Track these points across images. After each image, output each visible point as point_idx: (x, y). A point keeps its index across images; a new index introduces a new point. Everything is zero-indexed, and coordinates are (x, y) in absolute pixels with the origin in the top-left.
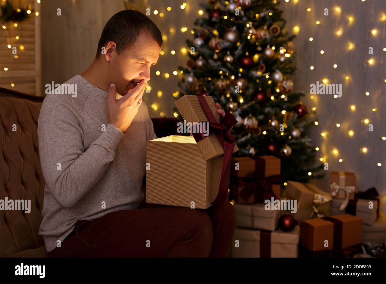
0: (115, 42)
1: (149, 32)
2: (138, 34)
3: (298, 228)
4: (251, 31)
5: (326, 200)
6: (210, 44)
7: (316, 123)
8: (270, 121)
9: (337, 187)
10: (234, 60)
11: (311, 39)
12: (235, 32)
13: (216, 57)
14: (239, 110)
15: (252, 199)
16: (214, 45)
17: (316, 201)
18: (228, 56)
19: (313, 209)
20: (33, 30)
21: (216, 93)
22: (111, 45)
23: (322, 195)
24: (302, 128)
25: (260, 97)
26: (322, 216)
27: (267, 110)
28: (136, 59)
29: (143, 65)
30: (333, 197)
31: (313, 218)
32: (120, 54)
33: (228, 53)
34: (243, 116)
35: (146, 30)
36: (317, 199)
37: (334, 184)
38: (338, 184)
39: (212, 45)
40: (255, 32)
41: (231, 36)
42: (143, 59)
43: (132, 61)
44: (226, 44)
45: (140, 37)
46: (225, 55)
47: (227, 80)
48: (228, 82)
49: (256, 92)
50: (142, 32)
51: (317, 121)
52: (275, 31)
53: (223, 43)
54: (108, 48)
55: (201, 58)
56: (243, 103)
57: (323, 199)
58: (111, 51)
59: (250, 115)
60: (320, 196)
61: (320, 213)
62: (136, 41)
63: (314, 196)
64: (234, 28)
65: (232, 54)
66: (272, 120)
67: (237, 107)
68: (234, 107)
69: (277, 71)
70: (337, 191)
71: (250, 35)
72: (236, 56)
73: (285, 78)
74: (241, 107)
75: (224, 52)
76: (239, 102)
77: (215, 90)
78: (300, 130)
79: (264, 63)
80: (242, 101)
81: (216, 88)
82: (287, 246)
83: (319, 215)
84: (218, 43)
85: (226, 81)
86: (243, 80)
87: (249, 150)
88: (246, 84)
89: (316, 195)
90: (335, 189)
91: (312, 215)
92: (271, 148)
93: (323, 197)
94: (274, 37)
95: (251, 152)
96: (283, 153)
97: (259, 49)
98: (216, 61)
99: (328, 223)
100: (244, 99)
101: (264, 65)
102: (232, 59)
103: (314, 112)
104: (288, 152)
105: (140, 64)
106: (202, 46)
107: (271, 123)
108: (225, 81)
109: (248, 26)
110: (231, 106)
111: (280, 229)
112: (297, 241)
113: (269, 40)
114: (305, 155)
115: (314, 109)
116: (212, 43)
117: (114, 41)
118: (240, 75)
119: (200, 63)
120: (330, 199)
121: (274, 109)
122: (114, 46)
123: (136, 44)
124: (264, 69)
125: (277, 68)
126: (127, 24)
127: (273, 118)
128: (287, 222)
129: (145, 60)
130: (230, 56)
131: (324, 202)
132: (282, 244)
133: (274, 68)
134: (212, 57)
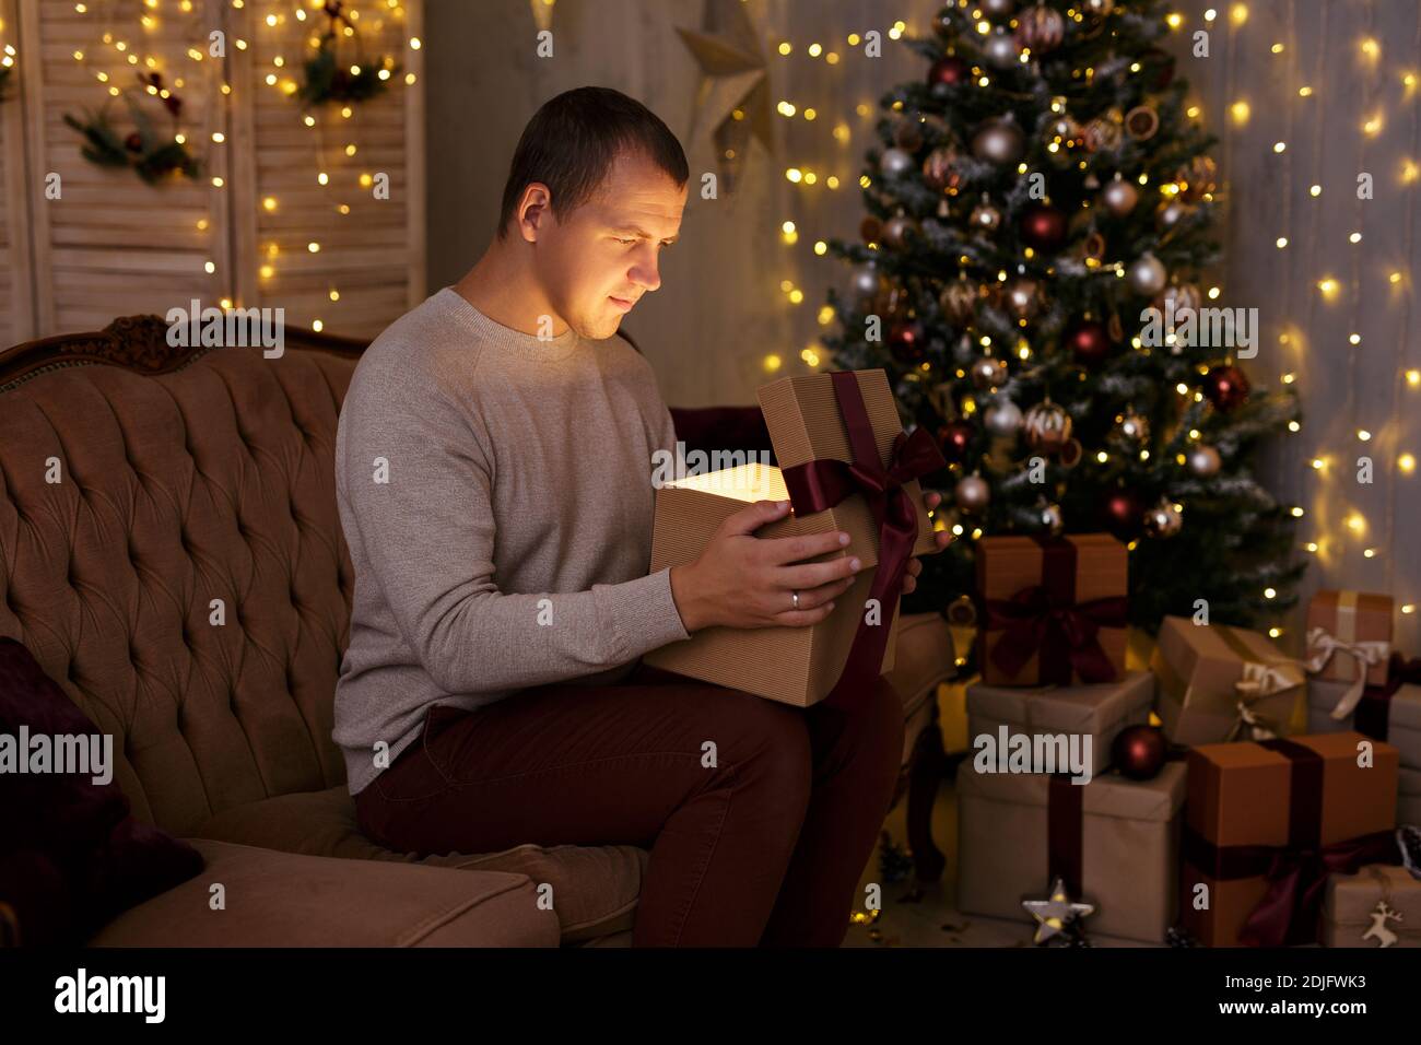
0: (547, 185)
1: (644, 149)
2: (610, 155)
3: (1177, 770)
4: (1062, 128)
5: (1284, 681)
6: (926, 170)
7: (1294, 426)
8: (1119, 419)
9: (1329, 643)
10: (1002, 220)
11: (1280, 147)
12: (1010, 129)
13: (944, 210)
14: (1013, 382)
15: (1031, 669)
16: (937, 173)
17: (1245, 686)
18: (983, 207)
19: (1238, 713)
20: (402, 126)
21: (942, 327)
22: (534, 195)
23: (1270, 666)
24: (1230, 443)
25: (1085, 340)
26: (1268, 735)
27: (1110, 383)
28: (609, 229)
29: (633, 248)
30: (1310, 675)
31: (1238, 738)
32: (564, 217)
33: (985, 197)
34: (1024, 402)
35: (632, 140)
36: (1252, 677)
37: (1318, 631)
38: (1331, 631)
39: (932, 172)
40: (1074, 127)
41: (996, 145)
42: (630, 228)
43: (601, 235)
44: (979, 170)
45: (617, 163)
46: (976, 204)
47: (980, 284)
48: (984, 292)
49: (1074, 326)
50: (621, 147)
51: (1297, 419)
52: (1142, 125)
53: (968, 168)
54: (529, 205)
55: (900, 212)
56: (1028, 360)
57: (1271, 679)
58: (538, 211)
59: (1047, 401)
60: (1261, 671)
61: (1262, 724)
62: (606, 179)
63: (1241, 668)
64: (1009, 117)
65: (998, 203)
66: (1126, 418)
67: (1005, 373)
68: (994, 373)
69: (1148, 255)
70: (1328, 654)
71: (1058, 139)
72: (1011, 209)
73: (1175, 279)
74: (1021, 375)
75: (972, 194)
76: (1018, 355)
77: (941, 317)
78: (1219, 451)
79: (1100, 230)
80: (1024, 353)
81: (945, 313)
82: (1133, 824)
83: (1257, 732)
84: (950, 167)
85: (977, 290)
86: (1032, 287)
87: (1040, 514)
88: (1041, 296)
89: (1248, 667)
90: (1323, 650)
91: (1236, 729)
92: (1119, 507)
93: (1272, 672)
94: (1140, 145)
95: (1046, 519)
96: (1155, 524)
97: (1092, 183)
98: (944, 222)
99: (1277, 758)
100: (1032, 347)
101: (1099, 238)
102: (996, 217)
103: (1291, 390)
104: (1168, 522)
105: (625, 242)
106: (905, 176)
107: (1121, 425)
108: (970, 289)
109: (1056, 107)
110: (987, 370)
111: (1117, 772)
112: (1165, 812)
113: (1119, 157)
114: (1234, 532)
115: (1289, 379)
116: (931, 164)
117: (545, 183)
118: (1021, 269)
119: (897, 229)
120: (1300, 679)
121: (1134, 380)
122: (544, 197)
123: (605, 185)
124: (1101, 249)
125: (1148, 247)
126: (578, 129)
127: (1130, 410)
128: (1139, 750)
129: (638, 228)
130: (990, 210)
131: (1275, 690)
132: (1117, 818)
133: (1137, 246)
134: (930, 211)
